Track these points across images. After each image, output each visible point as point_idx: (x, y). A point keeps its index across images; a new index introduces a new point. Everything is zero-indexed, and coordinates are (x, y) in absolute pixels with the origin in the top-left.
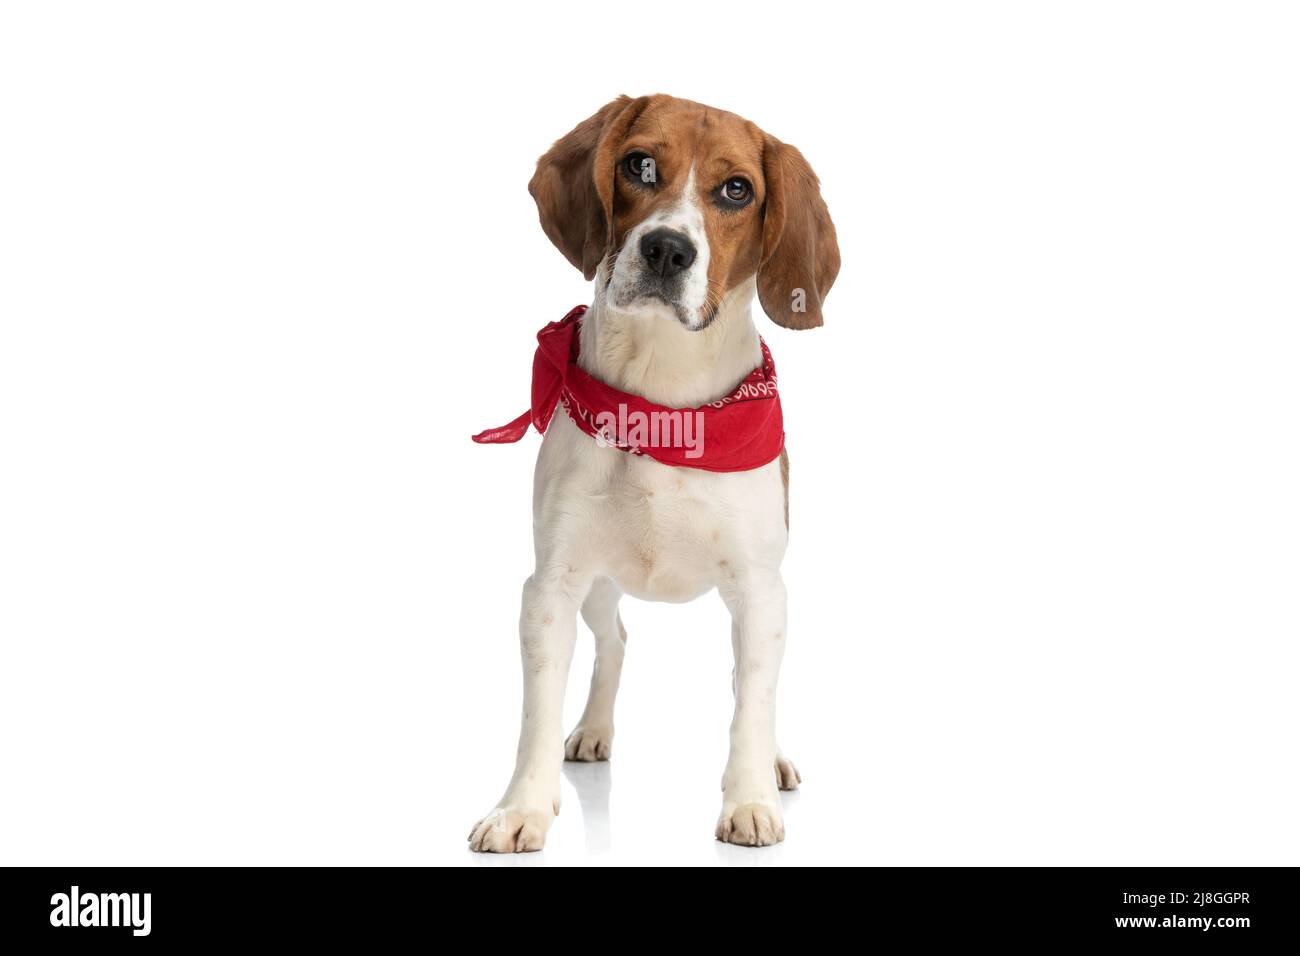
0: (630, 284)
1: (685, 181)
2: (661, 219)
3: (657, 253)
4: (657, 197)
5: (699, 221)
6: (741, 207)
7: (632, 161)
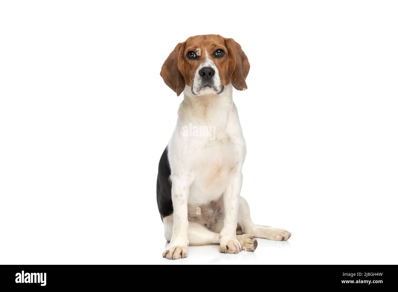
0: (199, 85)
1: (205, 54)
2: (202, 65)
3: (204, 74)
4: (199, 61)
5: (212, 62)
6: (223, 56)
7: (190, 54)
